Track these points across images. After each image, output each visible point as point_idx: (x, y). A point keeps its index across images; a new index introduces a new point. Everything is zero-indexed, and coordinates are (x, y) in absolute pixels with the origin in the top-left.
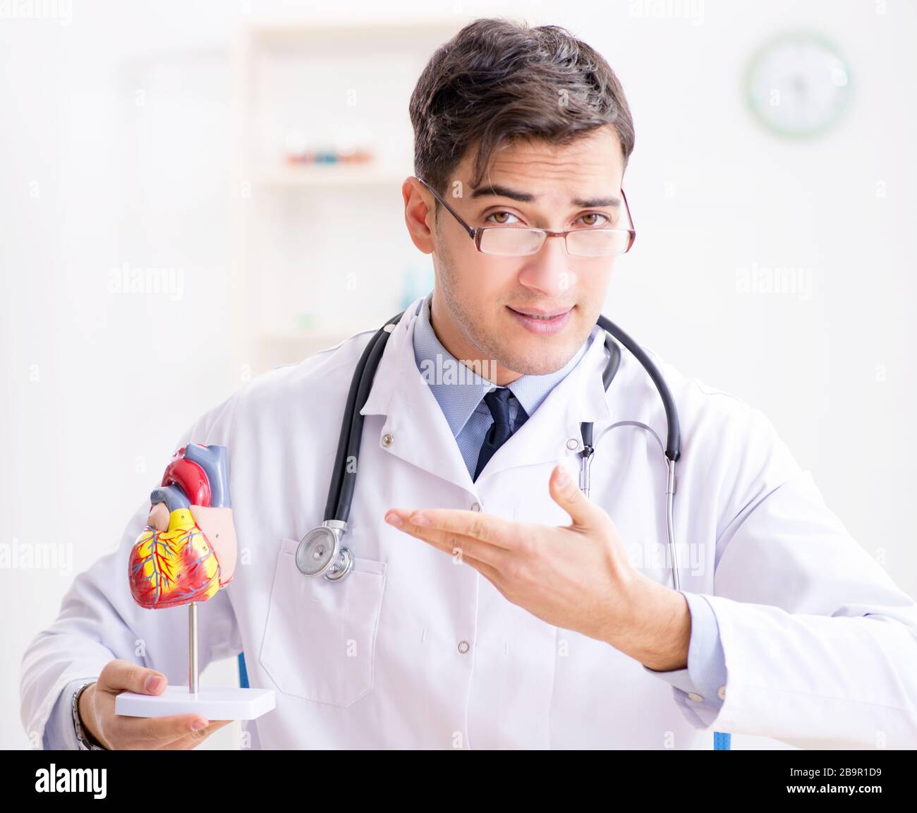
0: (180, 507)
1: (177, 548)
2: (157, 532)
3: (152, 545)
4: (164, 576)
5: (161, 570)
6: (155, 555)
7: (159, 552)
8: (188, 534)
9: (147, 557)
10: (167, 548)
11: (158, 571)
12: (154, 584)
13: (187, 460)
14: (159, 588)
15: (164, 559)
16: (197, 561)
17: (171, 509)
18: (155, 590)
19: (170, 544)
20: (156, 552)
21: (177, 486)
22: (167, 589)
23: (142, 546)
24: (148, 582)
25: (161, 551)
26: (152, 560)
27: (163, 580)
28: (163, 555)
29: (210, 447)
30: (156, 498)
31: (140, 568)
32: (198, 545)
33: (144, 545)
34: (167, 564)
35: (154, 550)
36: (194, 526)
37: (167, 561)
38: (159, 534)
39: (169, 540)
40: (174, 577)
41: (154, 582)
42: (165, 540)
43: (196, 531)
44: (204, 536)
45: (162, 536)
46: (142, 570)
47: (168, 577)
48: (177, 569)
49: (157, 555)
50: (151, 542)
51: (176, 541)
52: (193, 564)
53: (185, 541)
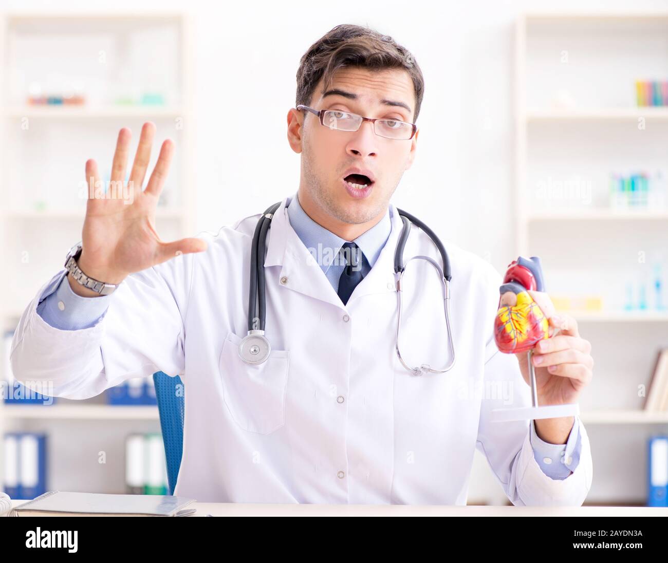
0: (522, 291)
1: (525, 315)
2: (510, 307)
3: (508, 315)
4: (518, 331)
5: (516, 328)
6: (511, 320)
8: (530, 306)
9: (506, 322)
10: (518, 315)
11: (514, 328)
12: (513, 337)
13: (519, 266)
14: (516, 339)
15: (517, 321)
16: (537, 322)
17: (516, 292)
18: (514, 341)
19: (519, 311)
20: (512, 318)
21: (516, 281)
22: (521, 339)
23: (502, 316)
24: (509, 336)
25: (514, 316)
26: (509, 323)
27: (518, 334)
28: (517, 319)
29: (532, 258)
30: (503, 290)
31: (503, 328)
32: (536, 312)
33: (504, 315)
34: (520, 324)
35: (510, 317)
36: (532, 301)
38: (512, 308)
40: (524, 332)
41: (512, 335)
42: (517, 310)
43: (534, 304)
44: (539, 307)
45: (514, 308)
46: (504, 330)
47: (521, 332)
48: (526, 327)
49: (513, 319)
50: (507, 313)
51: (524, 310)
52: (535, 323)
53: (529, 310)
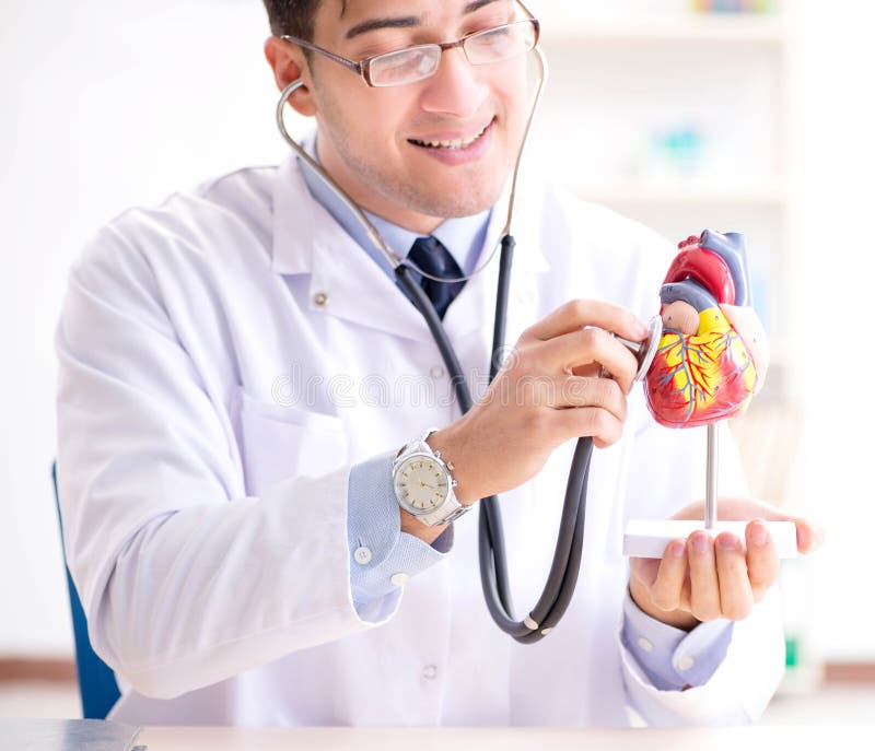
0: (710, 306)
1: (714, 355)
2: (685, 336)
3: (681, 351)
4: (699, 387)
5: (696, 382)
6: (686, 364)
7: (692, 359)
8: (725, 338)
9: (677, 366)
10: (702, 355)
11: (692, 382)
12: (687, 398)
13: (705, 250)
14: (694, 403)
15: (698, 368)
16: (737, 371)
17: (699, 308)
18: (688, 406)
19: (704, 349)
20: (688, 360)
21: (696, 280)
22: (702, 404)
23: (668, 352)
24: (679, 395)
25: (693, 358)
26: (683, 370)
27: (698, 394)
28: (698, 364)
29: (728, 235)
30: (668, 297)
31: (669, 378)
32: (737, 352)
33: (672, 353)
34: (703, 375)
35: (685, 357)
36: (730, 328)
37: (704, 371)
38: (688, 338)
39: (704, 345)
40: (711, 390)
41: (687, 396)
42: (699, 346)
43: (733, 334)
44: (742, 341)
45: (693, 340)
46: (672, 381)
47: (704, 389)
48: (715, 380)
49: (690, 363)
50: (679, 347)
51: (712, 346)
52: (732, 374)
53: (723, 346)
